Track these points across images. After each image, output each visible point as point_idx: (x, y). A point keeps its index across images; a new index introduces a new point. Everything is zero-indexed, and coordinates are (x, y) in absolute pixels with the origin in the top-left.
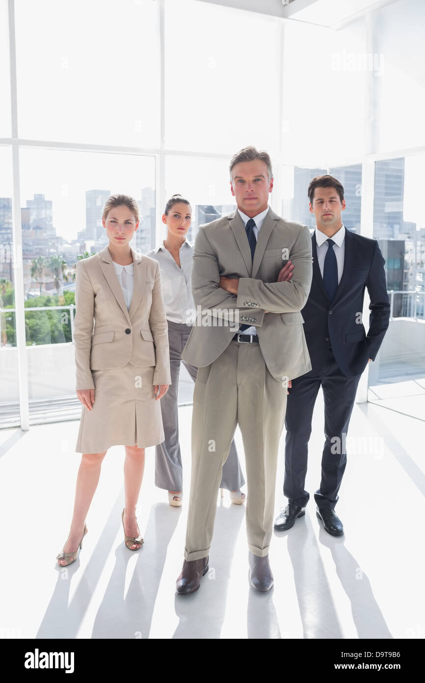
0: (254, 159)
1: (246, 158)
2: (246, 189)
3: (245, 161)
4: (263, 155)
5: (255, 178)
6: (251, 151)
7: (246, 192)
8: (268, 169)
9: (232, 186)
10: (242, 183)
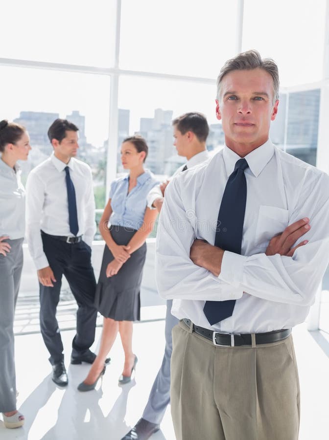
0: (256, 67)
1: (245, 65)
2: (240, 109)
3: (243, 68)
4: (270, 64)
5: (254, 96)
6: (252, 55)
7: (240, 114)
8: (275, 84)
9: (218, 105)
10: (234, 101)
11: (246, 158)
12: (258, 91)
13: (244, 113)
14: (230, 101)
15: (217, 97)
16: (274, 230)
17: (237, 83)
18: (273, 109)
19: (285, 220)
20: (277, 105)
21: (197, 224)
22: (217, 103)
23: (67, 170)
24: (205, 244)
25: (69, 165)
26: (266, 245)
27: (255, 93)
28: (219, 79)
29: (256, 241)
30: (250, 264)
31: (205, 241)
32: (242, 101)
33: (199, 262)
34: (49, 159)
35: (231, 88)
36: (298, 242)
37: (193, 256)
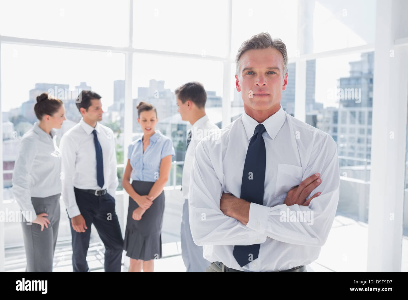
0: (268, 46)
1: (259, 45)
2: (257, 82)
3: (258, 48)
4: (280, 43)
5: (268, 70)
6: (265, 36)
7: (257, 86)
8: (284, 60)
9: (237, 80)
10: (251, 75)
11: (263, 123)
12: (271, 66)
13: (261, 85)
14: (248, 76)
15: (237, 73)
16: (291, 184)
17: (253, 60)
18: (283, 81)
19: (299, 176)
20: (287, 77)
21: (224, 180)
22: (236, 78)
23: (94, 133)
24: (232, 197)
25: (96, 129)
26: (284, 196)
27: (269, 68)
28: (238, 57)
29: (276, 194)
30: (273, 214)
31: (232, 195)
32: (258, 75)
33: (229, 213)
34: (79, 124)
35: (249, 65)
36: (312, 194)
37: (224, 208)
